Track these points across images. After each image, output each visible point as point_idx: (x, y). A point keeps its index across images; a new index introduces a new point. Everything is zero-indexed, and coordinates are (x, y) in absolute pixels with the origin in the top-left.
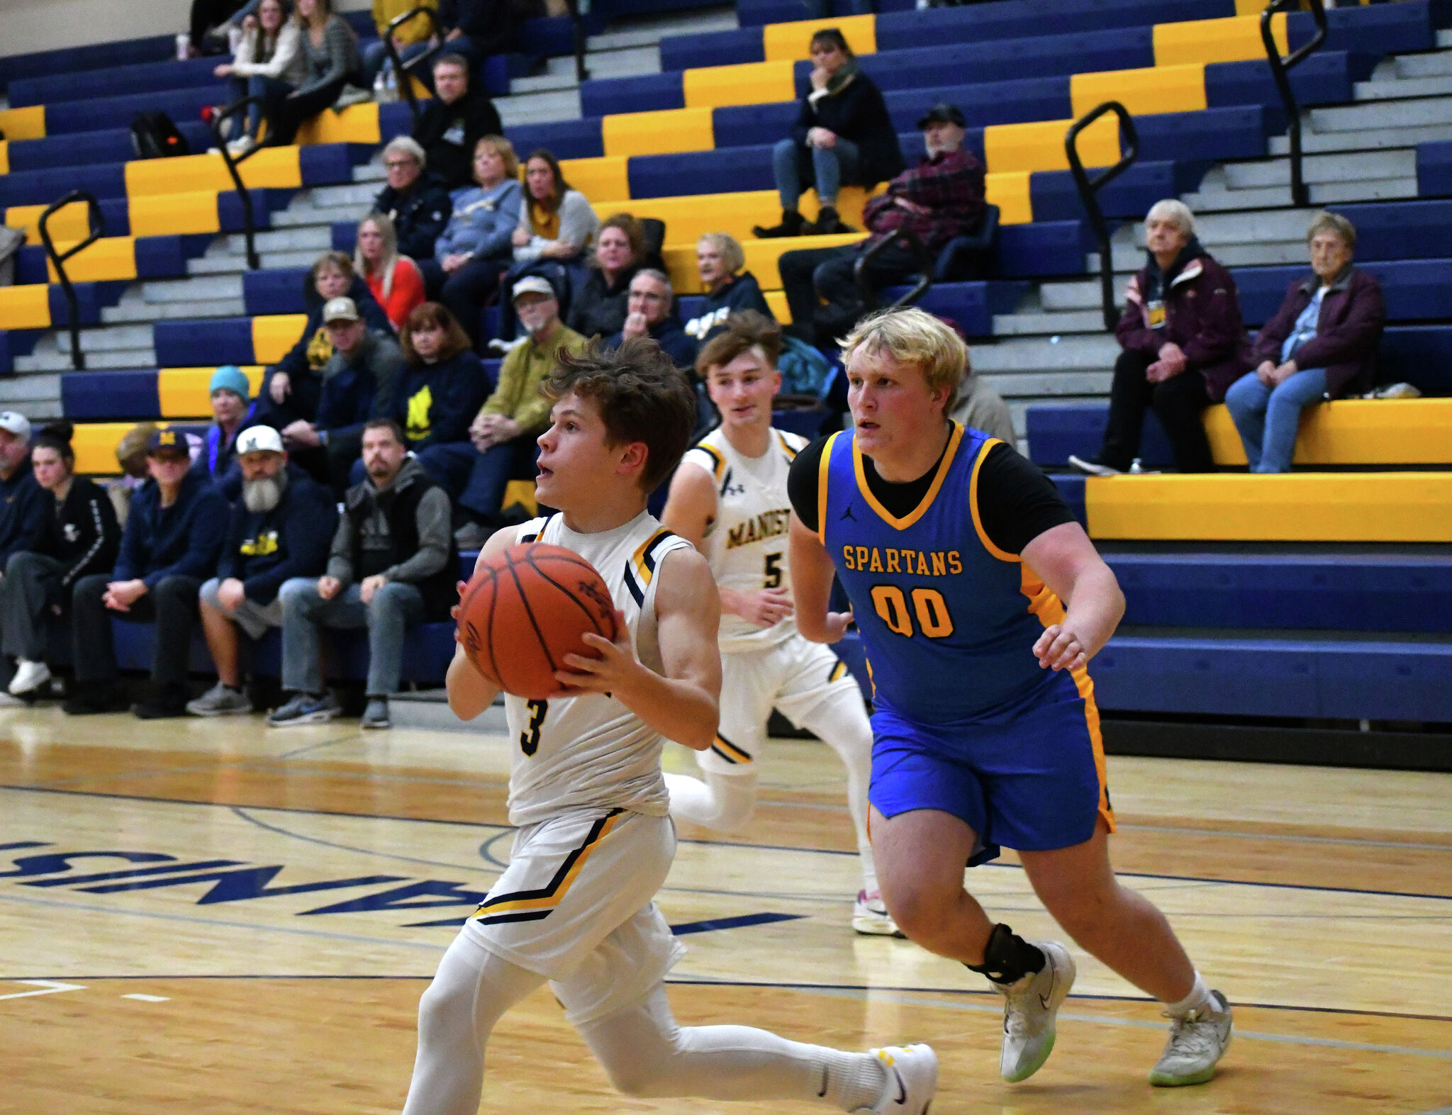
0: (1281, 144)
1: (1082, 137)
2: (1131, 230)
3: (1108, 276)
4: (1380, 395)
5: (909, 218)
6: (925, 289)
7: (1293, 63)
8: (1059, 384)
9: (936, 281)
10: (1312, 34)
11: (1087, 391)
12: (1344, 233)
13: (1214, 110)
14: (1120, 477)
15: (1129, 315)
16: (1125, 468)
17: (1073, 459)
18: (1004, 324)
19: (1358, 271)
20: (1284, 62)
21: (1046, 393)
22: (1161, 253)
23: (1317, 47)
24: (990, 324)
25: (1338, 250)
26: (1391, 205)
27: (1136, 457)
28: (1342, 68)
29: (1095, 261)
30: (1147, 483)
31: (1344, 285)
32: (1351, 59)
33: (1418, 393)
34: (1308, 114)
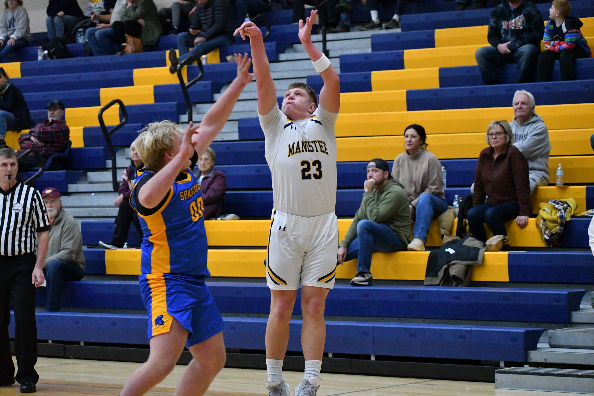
0: (184, 118)
1: (105, 113)
2: (124, 151)
3: (114, 169)
4: (223, 218)
5: (34, 145)
6: (42, 172)
7: (189, 86)
8: (95, 212)
9: (46, 170)
10: (198, 74)
11: (106, 215)
12: (211, 154)
13: (157, 104)
14: (119, 250)
15: (123, 185)
16: (121, 246)
17: (100, 242)
18: (72, 188)
19: (216, 169)
20: (186, 85)
21: (89, 215)
22: (136, 161)
23: (199, 79)
24: (67, 188)
25: (209, 161)
26: (229, 143)
27: (126, 242)
28: (209, 88)
29: (109, 164)
30: (130, 252)
31: (210, 175)
32: (212, 84)
33: (239, 218)
34: (195, 106)
